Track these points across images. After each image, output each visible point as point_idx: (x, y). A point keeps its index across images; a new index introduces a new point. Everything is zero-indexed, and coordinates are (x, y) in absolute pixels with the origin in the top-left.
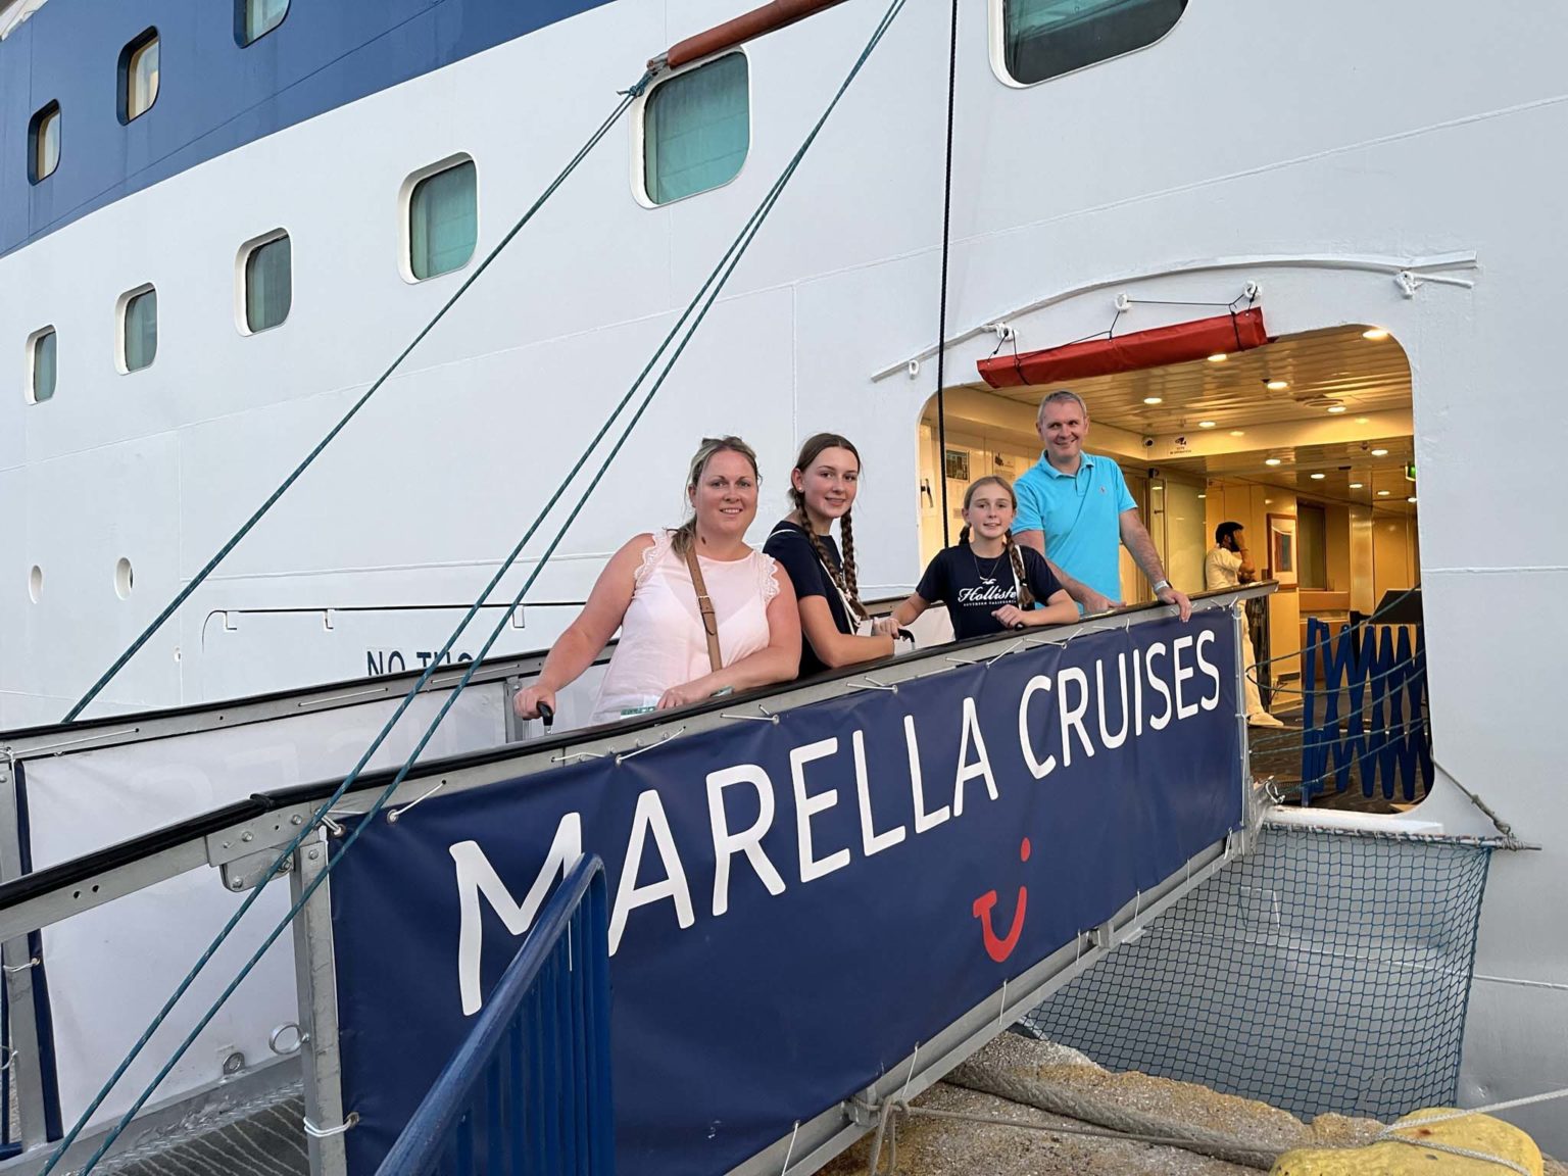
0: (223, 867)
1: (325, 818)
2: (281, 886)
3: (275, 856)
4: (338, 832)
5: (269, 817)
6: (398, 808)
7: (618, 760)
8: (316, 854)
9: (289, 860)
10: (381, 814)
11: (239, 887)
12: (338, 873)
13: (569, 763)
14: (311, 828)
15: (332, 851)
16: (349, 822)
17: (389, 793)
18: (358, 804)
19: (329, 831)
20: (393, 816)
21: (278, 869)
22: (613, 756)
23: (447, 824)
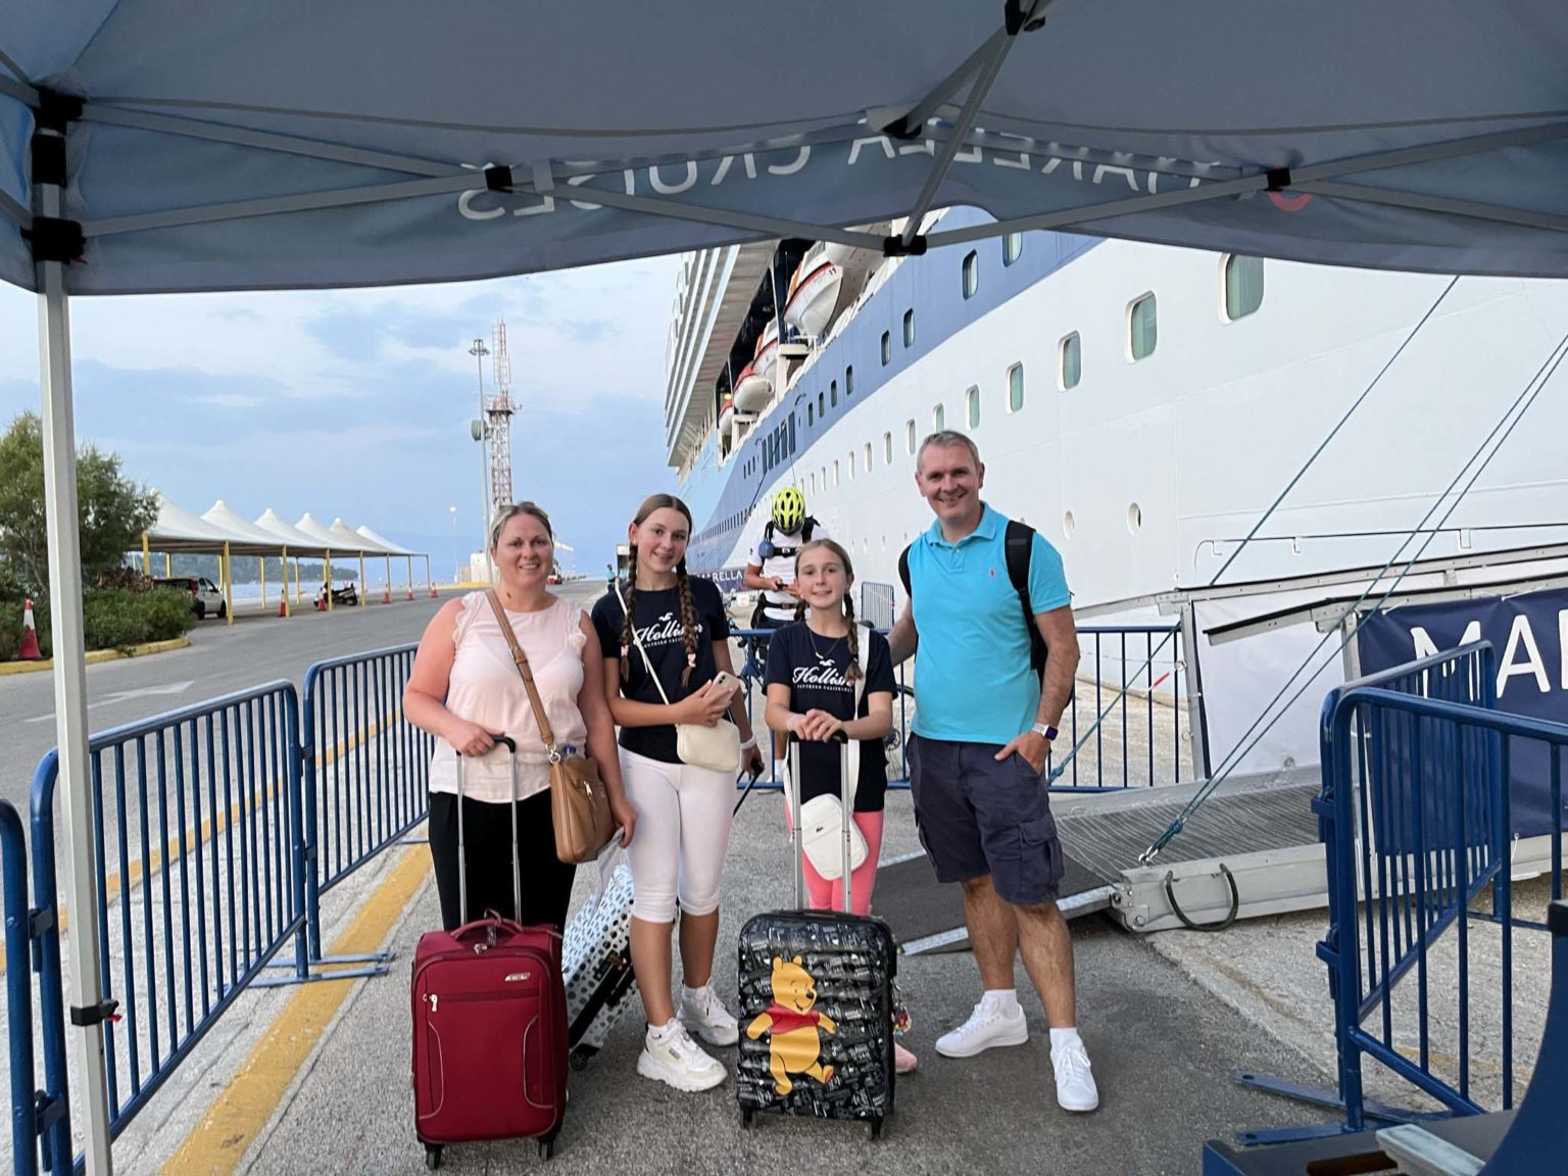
0: (1317, 623)
1: (1356, 610)
2: (1338, 633)
3: (1336, 622)
4: (1360, 616)
5: (1333, 606)
6: (1387, 608)
7: (1503, 599)
8: (1352, 622)
9: (1341, 625)
10: (1379, 611)
11: (1323, 631)
12: (1360, 632)
13: (1474, 598)
14: (1349, 612)
15: (1358, 623)
16: (1365, 612)
17: (1382, 602)
18: (1370, 605)
19: (1357, 616)
20: (1384, 612)
21: (1337, 627)
22: (1499, 597)
23: (1410, 620)
